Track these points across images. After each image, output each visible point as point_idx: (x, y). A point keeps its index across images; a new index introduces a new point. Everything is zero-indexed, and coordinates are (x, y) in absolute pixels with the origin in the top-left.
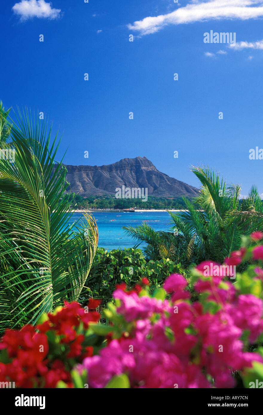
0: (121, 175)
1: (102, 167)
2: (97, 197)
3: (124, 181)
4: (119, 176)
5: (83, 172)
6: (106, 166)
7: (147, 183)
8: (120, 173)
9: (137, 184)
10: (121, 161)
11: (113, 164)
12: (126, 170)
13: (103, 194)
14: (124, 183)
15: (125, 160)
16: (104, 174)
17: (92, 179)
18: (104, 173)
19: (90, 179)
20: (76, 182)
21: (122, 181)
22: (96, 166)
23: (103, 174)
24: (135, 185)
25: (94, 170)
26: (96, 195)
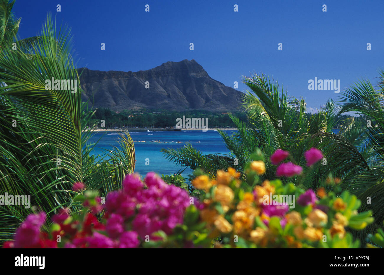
0: (163, 84)
1: (139, 74)
2: (133, 112)
3: (167, 92)
4: (160, 85)
5: (113, 80)
6: (143, 71)
7: (197, 94)
8: (162, 81)
9: (183, 95)
10: (163, 65)
11: (153, 69)
12: (170, 77)
13: (140, 108)
14: (167, 93)
15: (168, 63)
16: (142, 81)
17: (125, 88)
18: (140, 80)
19: (123, 89)
20: (105, 92)
21: (164, 91)
22: (130, 72)
23: (140, 82)
24: (181, 96)
25: (128, 77)
26: (132, 110)
